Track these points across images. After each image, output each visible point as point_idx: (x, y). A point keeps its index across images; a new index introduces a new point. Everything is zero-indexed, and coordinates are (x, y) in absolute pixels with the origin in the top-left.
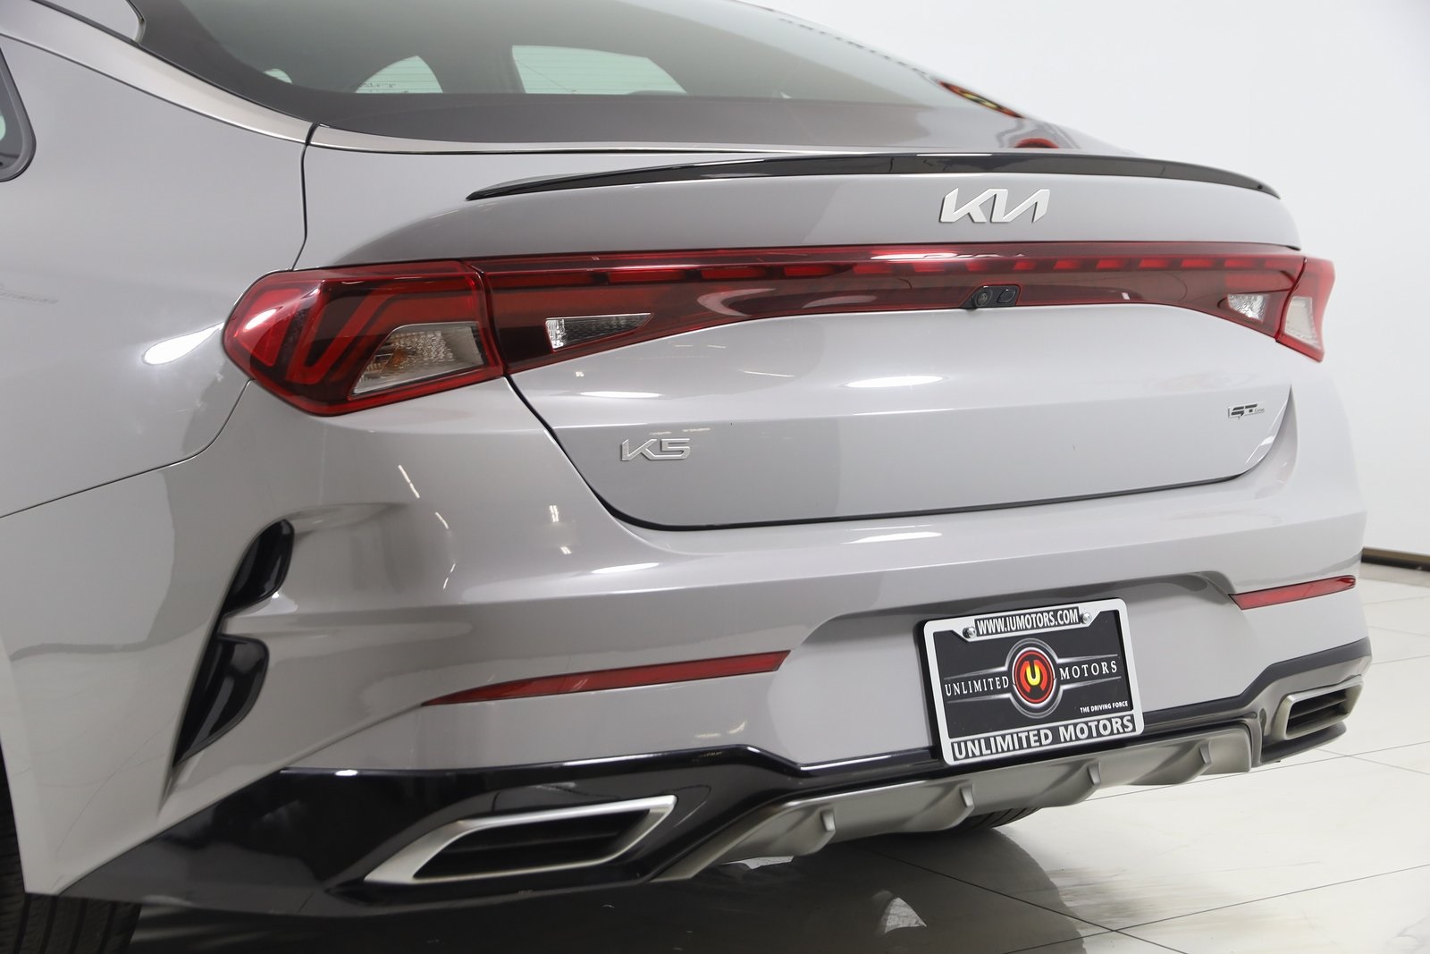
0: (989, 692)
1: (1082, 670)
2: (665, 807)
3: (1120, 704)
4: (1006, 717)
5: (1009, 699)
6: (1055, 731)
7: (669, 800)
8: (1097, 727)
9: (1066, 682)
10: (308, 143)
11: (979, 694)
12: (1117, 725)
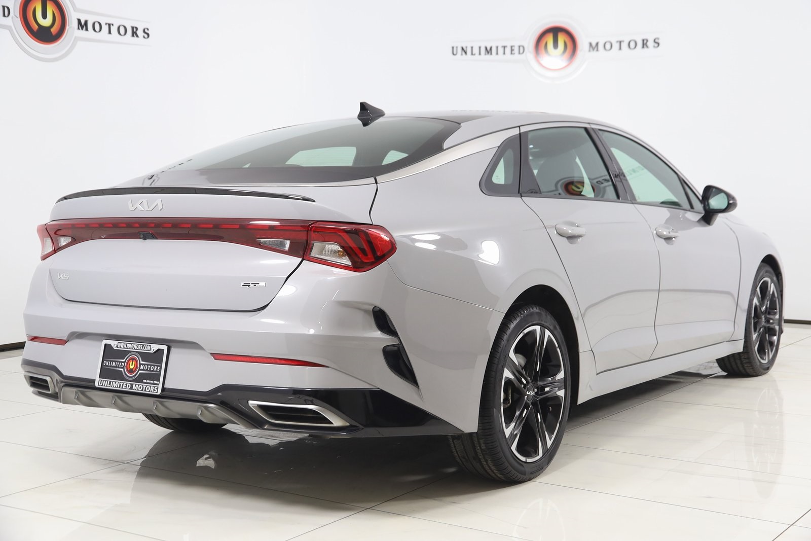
0: (116, 367)
1: (148, 367)
3: (156, 382)
4: (119, 376)
5: (122, 371)
6: (132, 385)
8: (146, 388)
9: (141, 370)
11: (113, 367)
12: (152, 389)
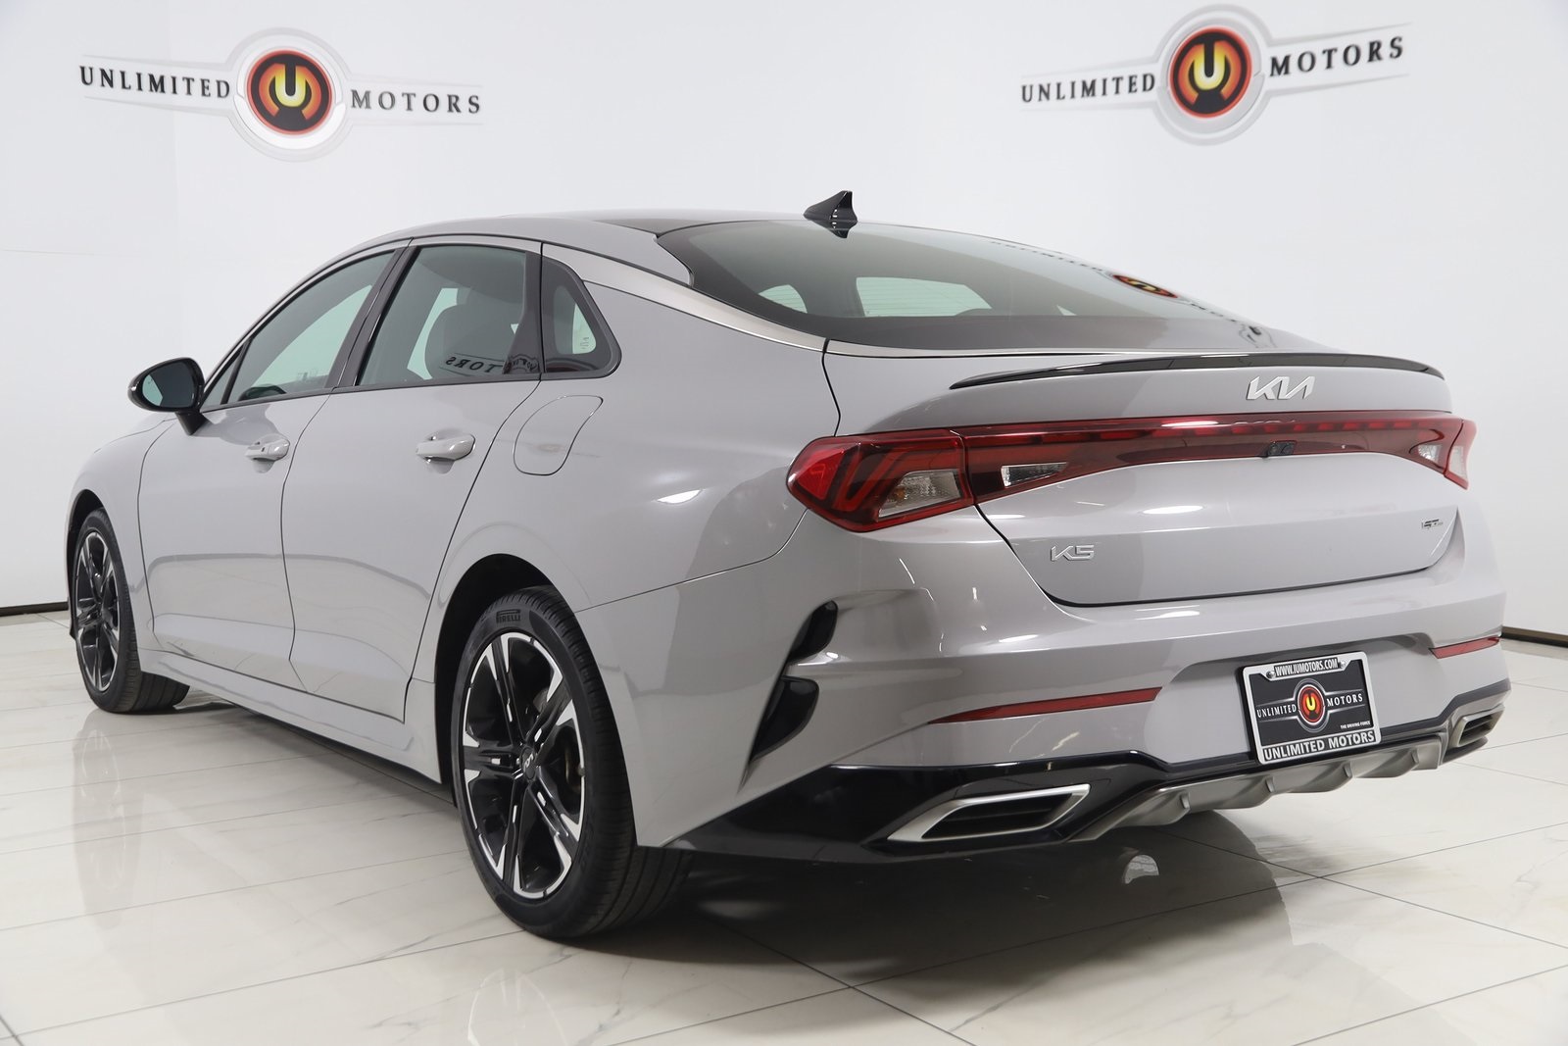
0: (1284, 715)
1: (1341, 700)
2: (1083, 792)
3: (1365, 723)
4: (1294, 732)
5: (1296, 720)
6: (1326, 741)
7: (1086, 787)
8: (1352, 738)
9: (1331, 708)
10: (824, 351)
11: (1278, 716)
12: (1364, 738)
